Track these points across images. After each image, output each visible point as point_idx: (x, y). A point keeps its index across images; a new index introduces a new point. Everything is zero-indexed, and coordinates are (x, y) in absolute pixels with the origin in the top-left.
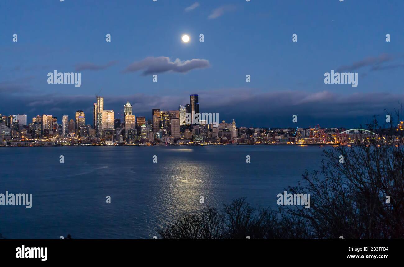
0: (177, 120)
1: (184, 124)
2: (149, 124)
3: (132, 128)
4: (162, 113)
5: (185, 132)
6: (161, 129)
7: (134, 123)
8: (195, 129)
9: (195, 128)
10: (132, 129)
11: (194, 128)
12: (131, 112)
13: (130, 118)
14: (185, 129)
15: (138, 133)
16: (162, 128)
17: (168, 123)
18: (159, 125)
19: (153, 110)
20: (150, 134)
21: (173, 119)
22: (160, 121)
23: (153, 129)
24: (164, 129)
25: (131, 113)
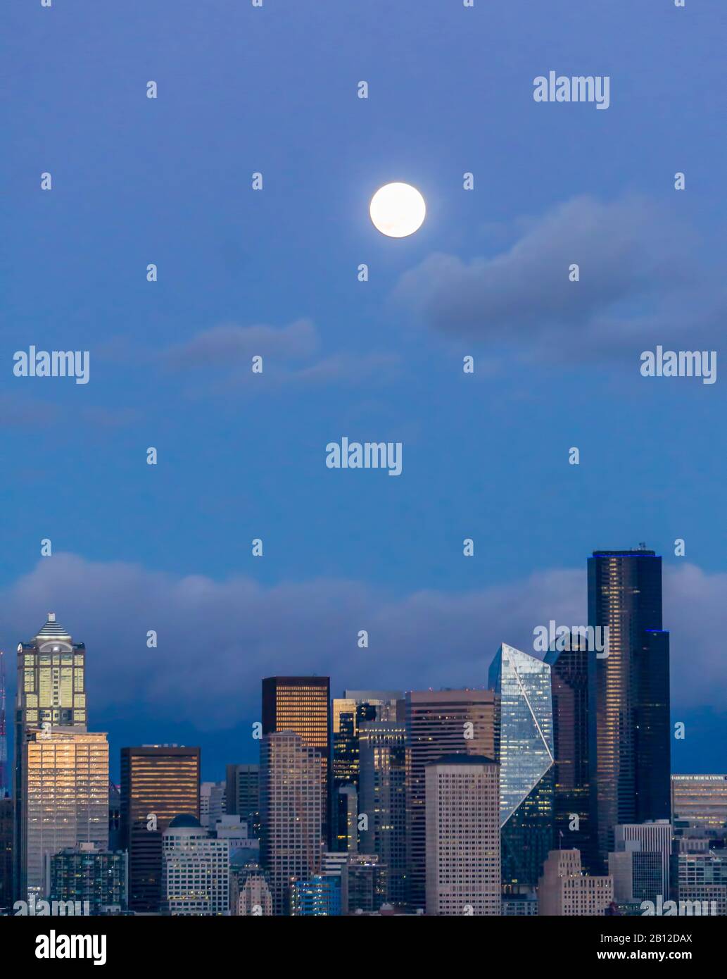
0: (477, 769)
1: (534, 809)
2: (230, 810)
3: (88, 847)
4: (345, 716)
5: (548, 879)
6: (335, 857)
7: (101, 797)
8: (635, 855)
9: (633, 846)
10: (83, 856)
11: (622, 848)
12: (81, 701)
13: (67, 761)
14: (545, 857)
15: (134, 887)
16: (342, 846)
17: (399, 801)
18: (315, 816)
19: (270, 686)
20: (243, 894)
21: (441, 769)
22: (332, 784)
23: (264, 858)
24: (361, 849)
25: (80, 716)
